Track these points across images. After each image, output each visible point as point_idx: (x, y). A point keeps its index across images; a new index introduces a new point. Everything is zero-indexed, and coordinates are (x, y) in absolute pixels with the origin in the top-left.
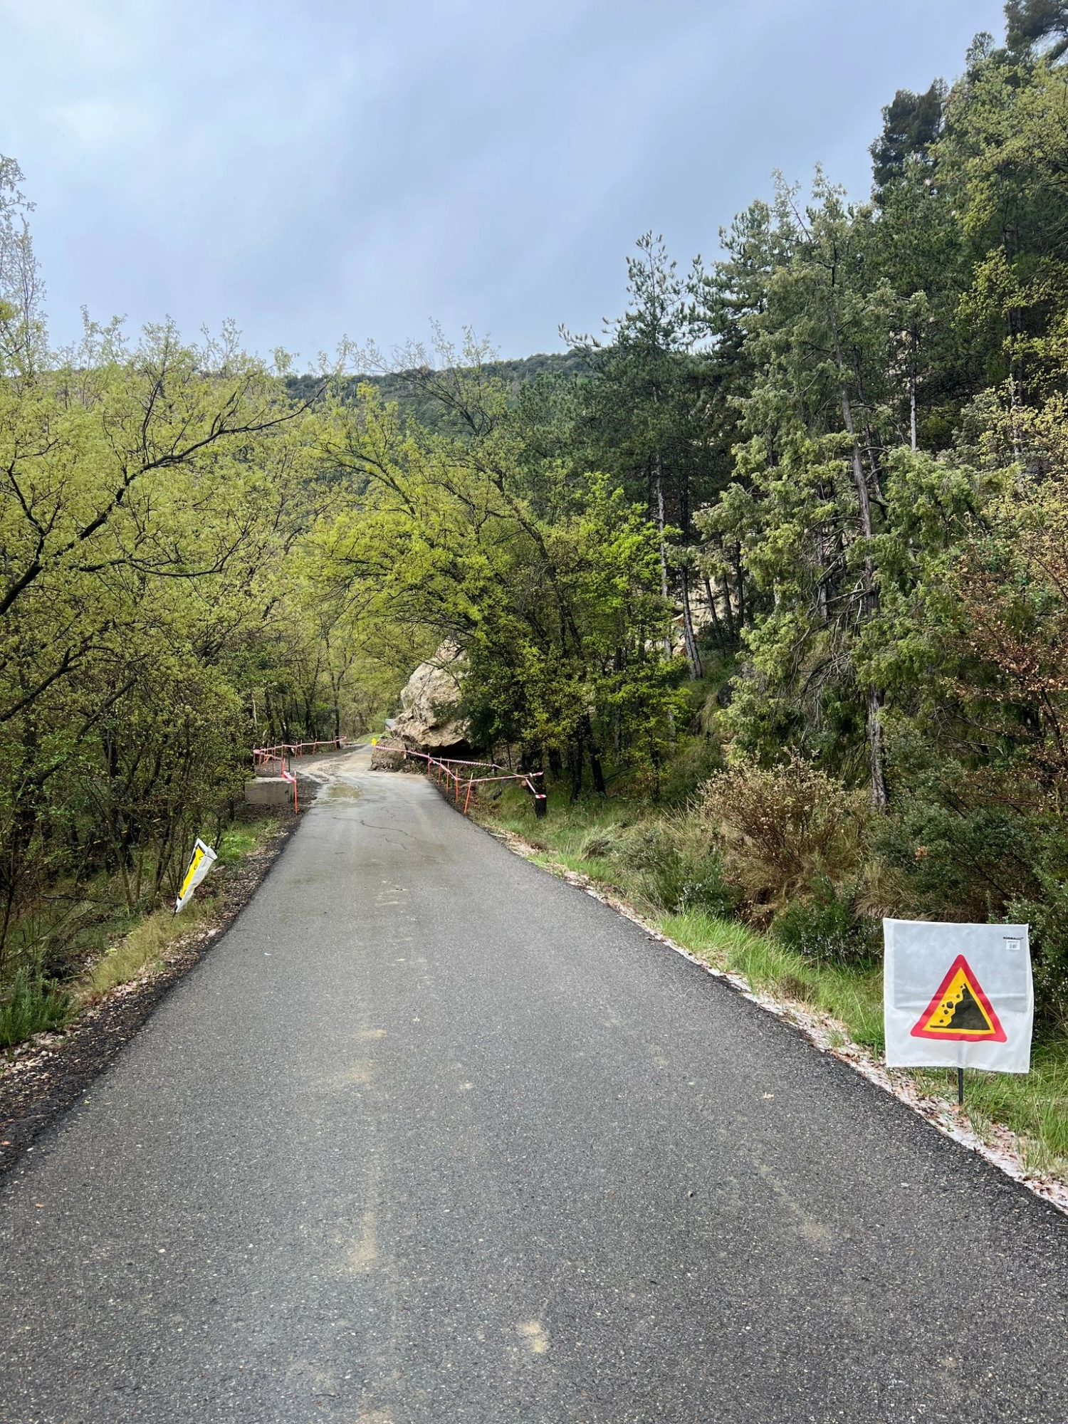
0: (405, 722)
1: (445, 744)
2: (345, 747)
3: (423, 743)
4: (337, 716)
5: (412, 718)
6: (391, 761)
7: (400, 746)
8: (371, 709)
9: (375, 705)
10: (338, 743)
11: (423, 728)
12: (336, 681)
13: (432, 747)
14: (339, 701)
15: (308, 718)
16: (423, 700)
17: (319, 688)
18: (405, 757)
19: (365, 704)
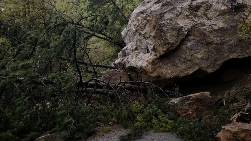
0: (129, 54)
5: (136, 49)
11: (151, 58)
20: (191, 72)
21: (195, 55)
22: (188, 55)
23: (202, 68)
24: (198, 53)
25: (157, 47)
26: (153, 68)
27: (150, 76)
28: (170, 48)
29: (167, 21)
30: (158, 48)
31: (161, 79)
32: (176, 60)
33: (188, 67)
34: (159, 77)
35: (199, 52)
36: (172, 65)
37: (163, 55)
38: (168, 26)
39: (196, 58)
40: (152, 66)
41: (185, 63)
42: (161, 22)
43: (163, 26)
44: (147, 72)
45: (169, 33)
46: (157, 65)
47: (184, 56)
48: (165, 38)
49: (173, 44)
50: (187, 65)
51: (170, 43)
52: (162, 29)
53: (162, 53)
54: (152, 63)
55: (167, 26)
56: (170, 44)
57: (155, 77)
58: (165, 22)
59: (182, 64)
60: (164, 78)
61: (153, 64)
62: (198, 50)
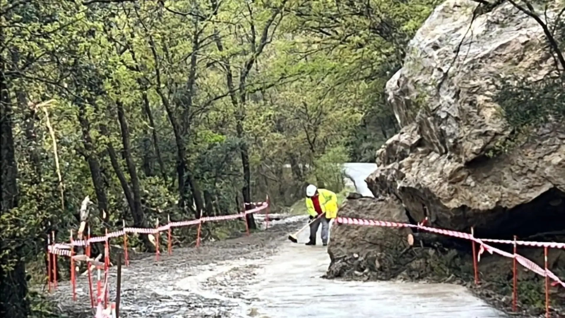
0: (403, 156)
1: (511, 203)
2: (265, 225)
3: (453, 204)
4: (244, 157)
5: (420, 143)
6: (375, 252)
7: (395, 214)
8: (312, 144)
9: (321, 135)
10: (250, 219)
11: (450, 166)
12: (236, 82)
13: (477, 213)
14: (245, 124)
15: (181, 167)
16: (447, 97)
17: (202, 97)
18: (411, 239)
19: (302, 135)
20: (534, 195)
21: (547, 158)
22: (530, 159)
23: (558, 187)
24: (553, 154)
25: (461, 143)
26: (452, 189)
27: (445, 207)
28: (488, 143)
29: (486, 79)
30: (463, 145)
31: (468, 213)
32: (503, 171)
33: (529, 185)
34: (463, 207)
35: (555, 152)
36: (493, 182)
37: (474, 160)
38: (488, 93)
39: (549, 164)
40: (450, 186)
41: (524, 177)
42: (472, 82)
43: (475, 93)
44: (439, 198)
45: (488, 109)
46: (462, 182)
47: (520, 161)
48: (481, 122)
49: (496, 134)
50: (527, 180)
51: (490, 131)
52: (474, 100)
53: (472, 156)
54: (450, 178)
55: (485, 91)
56: (489, 135)
57: (455, 208)
58: (481, 82)
59: (515, 180)
60: (474, 210)
61: (451, 180)
62: (554, 147)
